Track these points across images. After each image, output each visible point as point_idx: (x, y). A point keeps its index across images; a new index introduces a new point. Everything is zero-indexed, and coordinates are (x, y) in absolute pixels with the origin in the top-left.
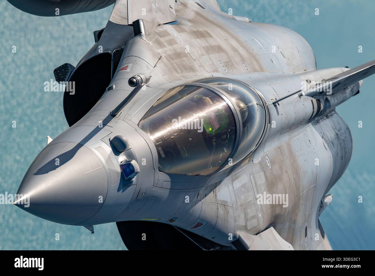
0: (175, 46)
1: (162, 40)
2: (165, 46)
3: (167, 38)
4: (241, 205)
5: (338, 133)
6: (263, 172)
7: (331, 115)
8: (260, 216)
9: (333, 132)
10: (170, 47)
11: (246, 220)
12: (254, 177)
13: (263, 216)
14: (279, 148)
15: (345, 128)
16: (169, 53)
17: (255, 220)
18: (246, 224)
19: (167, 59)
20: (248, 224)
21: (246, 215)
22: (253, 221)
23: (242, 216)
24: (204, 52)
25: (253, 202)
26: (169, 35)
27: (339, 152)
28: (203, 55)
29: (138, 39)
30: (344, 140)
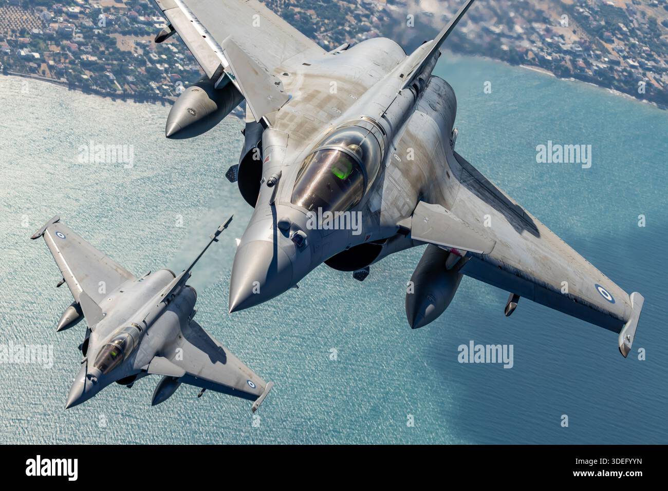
0: (296, 120)
1: (285, 121)
2: (288, 125)
3: (288, 118)
4: (392, 204)
5: (440, 92)
6: (397, 168)
7: (429, 83)
8: (408, 200)
9: (435, 94)
10: (293, 123)
11: (400, 211)
12: (392, 177)
13: (410, 199)
14: (401, 140)
15: (442, 85)
16: (293, 128)
17: (406, 206)
18: (401, 214)
19: (294, 134)
20: (402, 213)
21: (397, 208)
22: (405, 208)
23: (396, 210)
24: (318, 109)
25: (399, 195)
26: (288, 113)
27: (445, 105)
28: (318, 112)
29: (267, 131)
30: (445, 94)
